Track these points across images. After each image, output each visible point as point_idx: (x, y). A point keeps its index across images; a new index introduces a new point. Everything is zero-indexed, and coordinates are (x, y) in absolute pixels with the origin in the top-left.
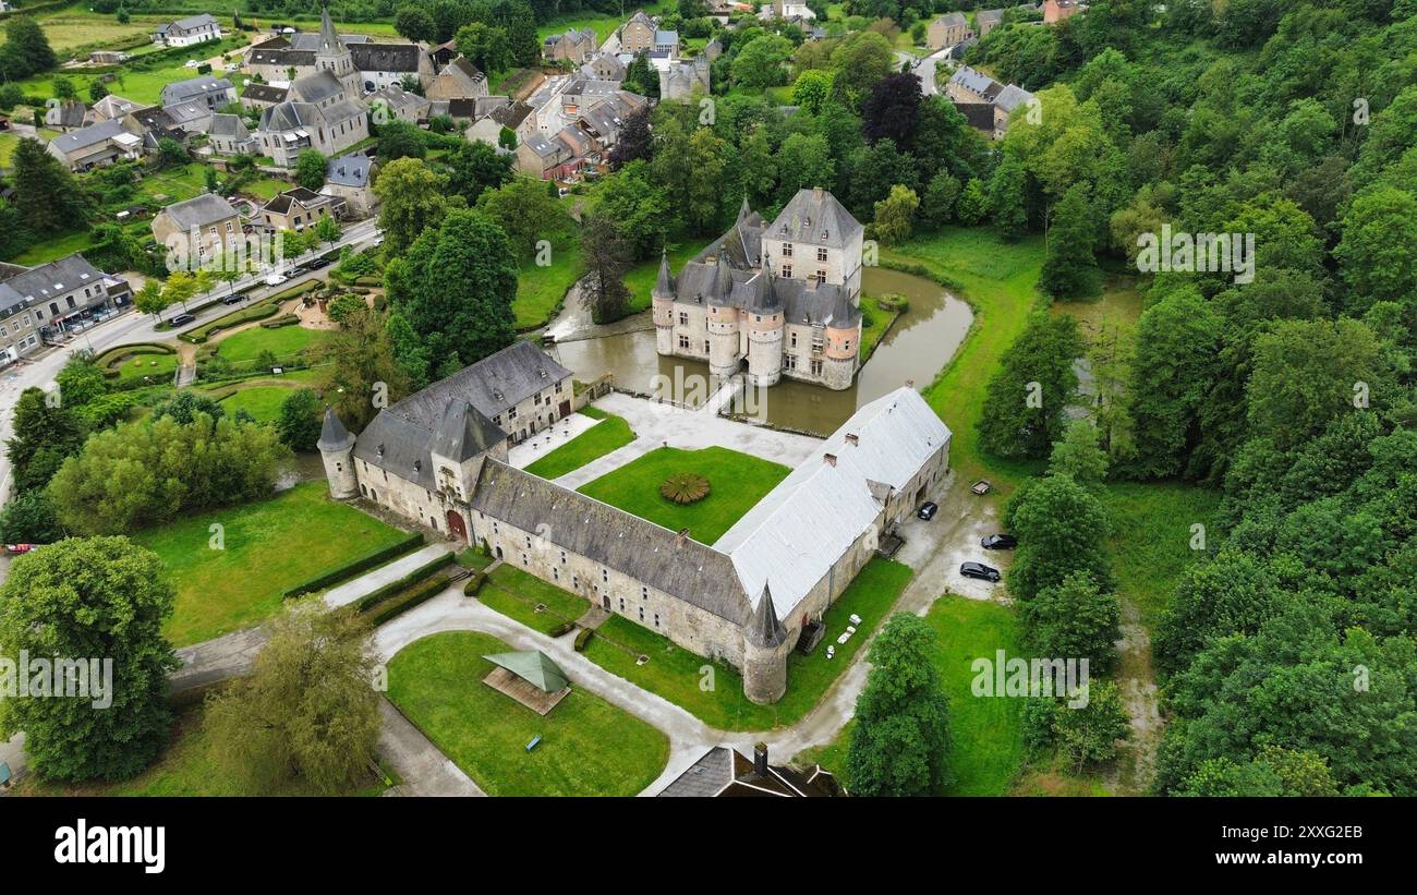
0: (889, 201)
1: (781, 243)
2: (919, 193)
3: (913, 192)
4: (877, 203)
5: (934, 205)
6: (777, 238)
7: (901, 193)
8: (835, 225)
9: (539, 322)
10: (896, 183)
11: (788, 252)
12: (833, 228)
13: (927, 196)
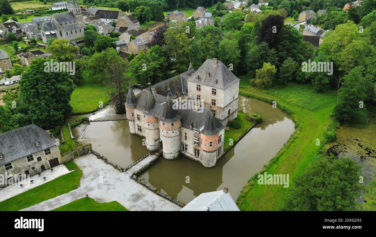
0: (262, 69)
1: (195, 84)
2: (277, 67)
3: (274, 66)
4: (257, 70)
5: (284, 73)
6: (194, 82)
7: (267, 66)
8: (221, 77)
9: (92, 110)
10: (267, 62)
11: (199, 89)
12: (220, 79)
13: (281, 68)
